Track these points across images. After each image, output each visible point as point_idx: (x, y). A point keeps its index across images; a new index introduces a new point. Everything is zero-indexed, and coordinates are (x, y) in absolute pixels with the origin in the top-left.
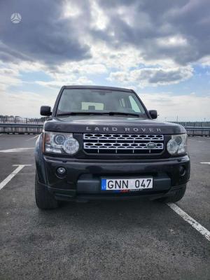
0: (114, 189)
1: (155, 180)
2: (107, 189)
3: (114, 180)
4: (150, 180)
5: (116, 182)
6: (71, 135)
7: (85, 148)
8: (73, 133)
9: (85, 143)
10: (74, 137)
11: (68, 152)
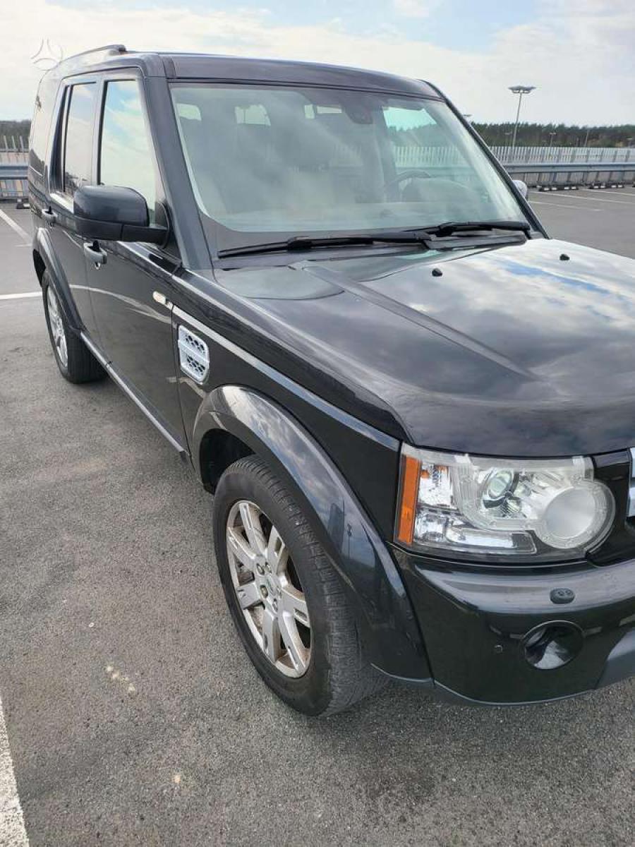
7: (631, 512)
8: (592, 456)
10: (595, 475)
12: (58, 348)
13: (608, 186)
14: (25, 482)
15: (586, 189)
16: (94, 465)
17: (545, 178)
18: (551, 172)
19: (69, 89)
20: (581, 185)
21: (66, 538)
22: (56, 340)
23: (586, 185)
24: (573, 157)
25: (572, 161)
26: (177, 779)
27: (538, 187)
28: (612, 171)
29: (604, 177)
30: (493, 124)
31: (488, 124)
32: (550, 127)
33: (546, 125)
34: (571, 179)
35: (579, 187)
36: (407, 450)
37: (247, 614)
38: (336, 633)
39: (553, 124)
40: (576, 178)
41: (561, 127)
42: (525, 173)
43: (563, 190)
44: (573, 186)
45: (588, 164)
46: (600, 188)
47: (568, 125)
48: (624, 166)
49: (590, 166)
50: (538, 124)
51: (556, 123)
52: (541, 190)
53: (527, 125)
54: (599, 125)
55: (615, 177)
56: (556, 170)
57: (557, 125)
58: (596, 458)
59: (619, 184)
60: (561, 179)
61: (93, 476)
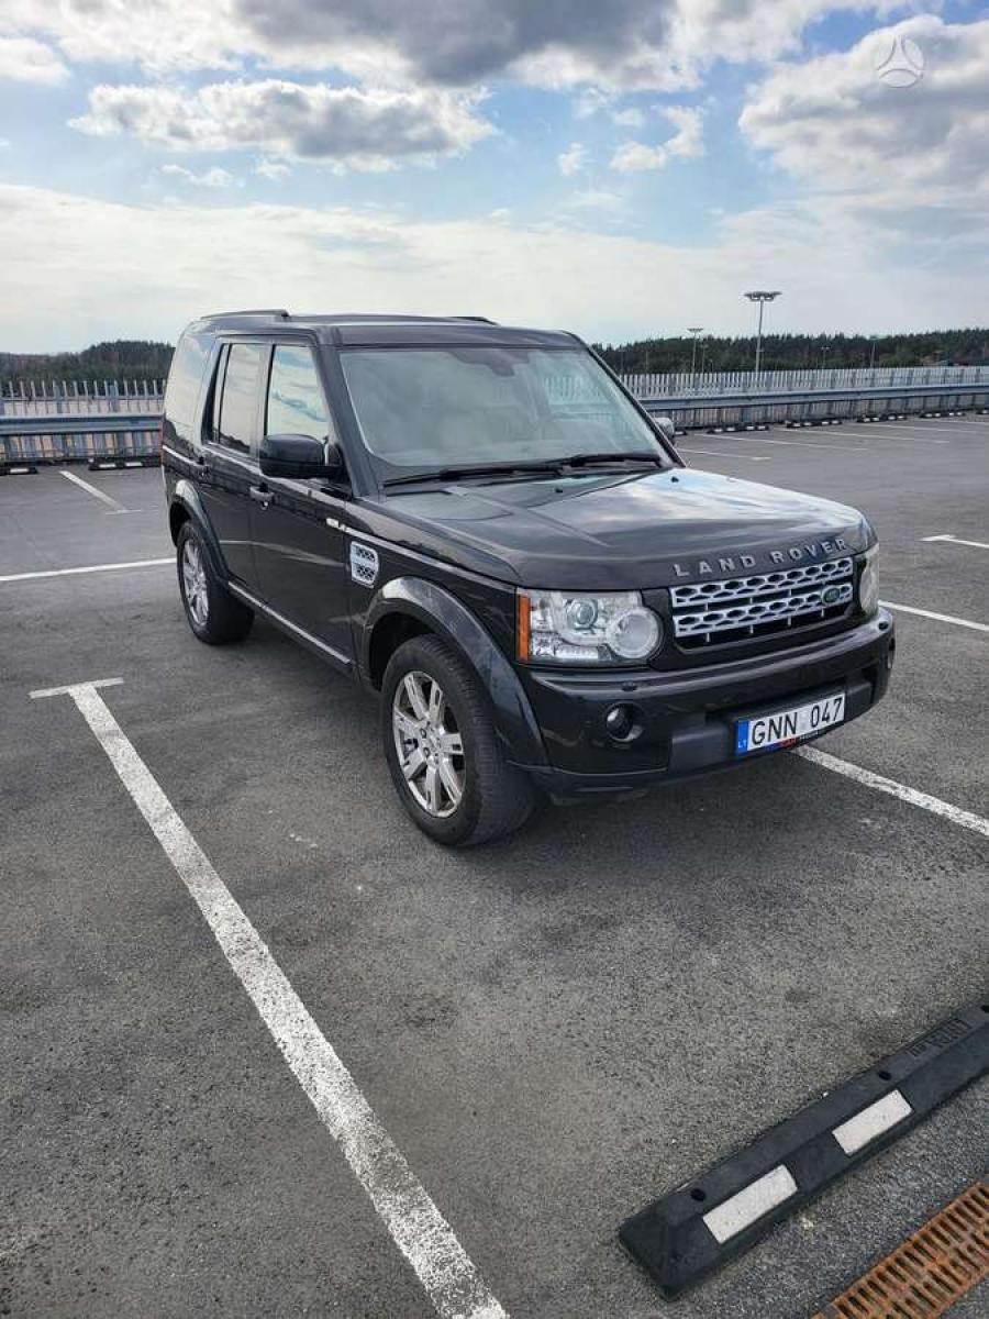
0: (765, 743)
1: (851, 692)
2: (751, 746)
3: (766, 720)
4: (840, 699)
5: (772, 723)
6: (634, 598)
7: (679, 634)
8: (640, 591)
9: (676, 619)
10: (644, 603)
11: (627, 653)
12: (192, 609)
13: (884, 418)
14: (183, 723)
15: (852, 424)
16: (248, 708)
17: (796, 411)
18: (803, 403)
19: (226, 348)
20: (846, 418)
21: (233, 759)
22: (190, 600)
23: (854, 418)
24: (813, 382)
25: (812, 389)
26: (360, 888)
27: (787, 422)
28: (890, 398)
29: (879, 407)
30: (740, 338)
31: (733, 338)
32: (822, 338)
33: (816, 336)
34: (833, 411)
35: (843, 421)
36: (520, 591)
37: (411, 785)
38: (482, 746)
39: (827, 336)
40: (838, 409)
41: (840, 339)
42: (767, 405)
43: (821, 425)
44: (834, 419)
45: (854, 390)
46: (872, 421)
47: (849, 335)
48: (906, 390)
49: (859, 393)
50: (805, 336)
51: (831, 333)
52: (789, 426)
53: (789, 337)
54: (894, 332)
55: (896, 406)
56: (810, 399)
57: (833, 336)
58: (644, 592)
59: (900, 414)
60: (820, 410)
61: (248, 717)
